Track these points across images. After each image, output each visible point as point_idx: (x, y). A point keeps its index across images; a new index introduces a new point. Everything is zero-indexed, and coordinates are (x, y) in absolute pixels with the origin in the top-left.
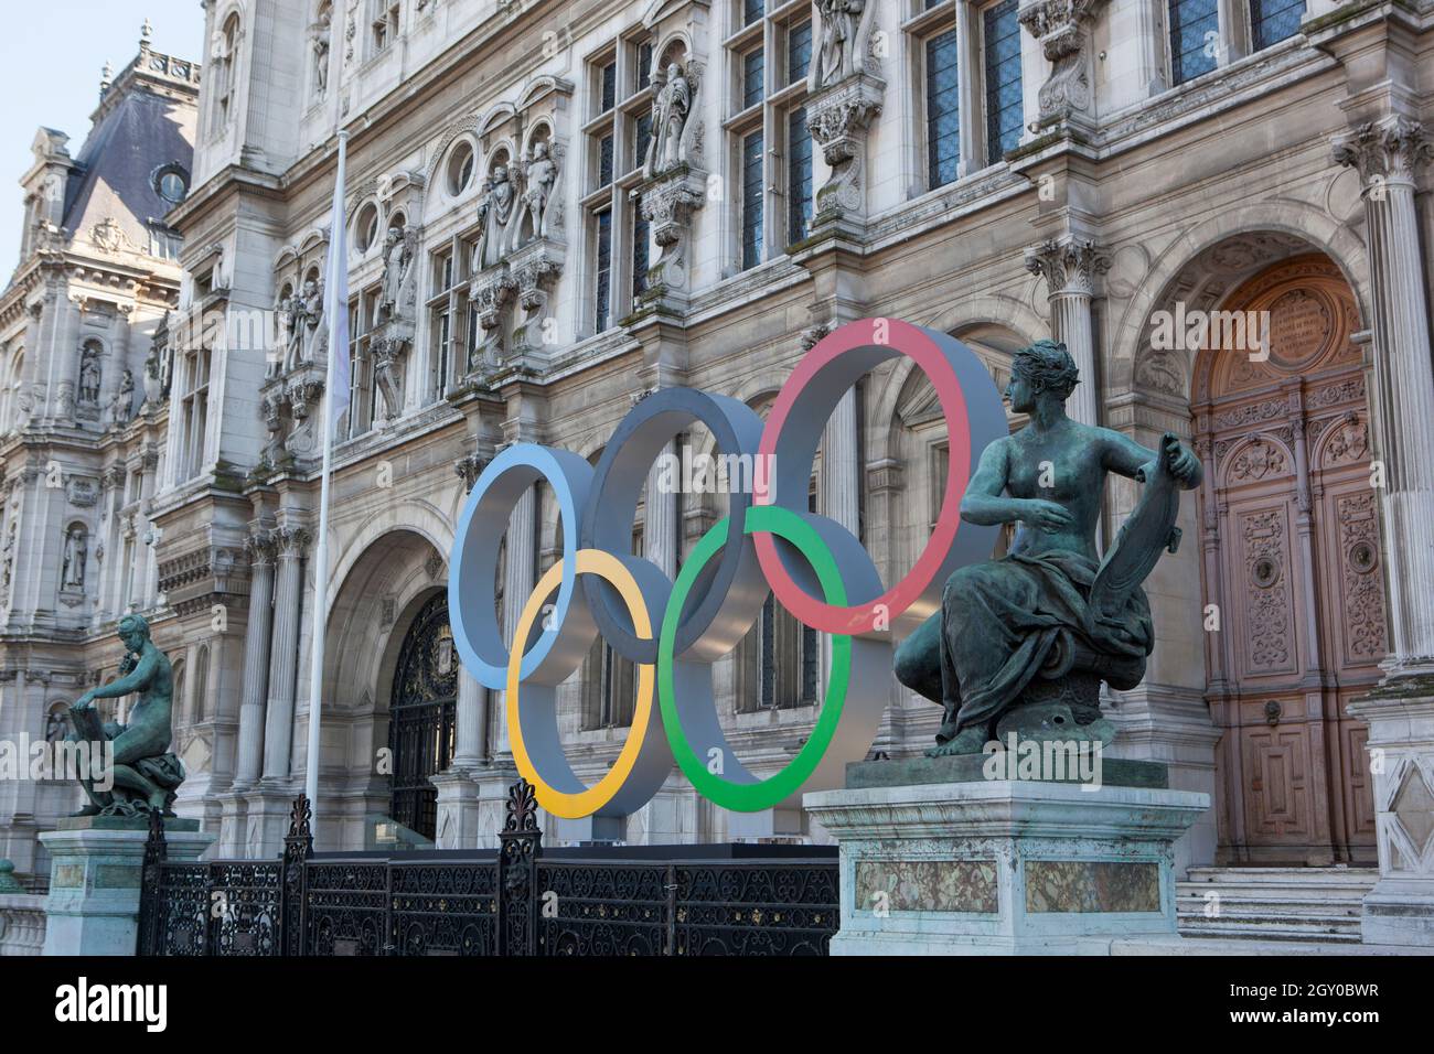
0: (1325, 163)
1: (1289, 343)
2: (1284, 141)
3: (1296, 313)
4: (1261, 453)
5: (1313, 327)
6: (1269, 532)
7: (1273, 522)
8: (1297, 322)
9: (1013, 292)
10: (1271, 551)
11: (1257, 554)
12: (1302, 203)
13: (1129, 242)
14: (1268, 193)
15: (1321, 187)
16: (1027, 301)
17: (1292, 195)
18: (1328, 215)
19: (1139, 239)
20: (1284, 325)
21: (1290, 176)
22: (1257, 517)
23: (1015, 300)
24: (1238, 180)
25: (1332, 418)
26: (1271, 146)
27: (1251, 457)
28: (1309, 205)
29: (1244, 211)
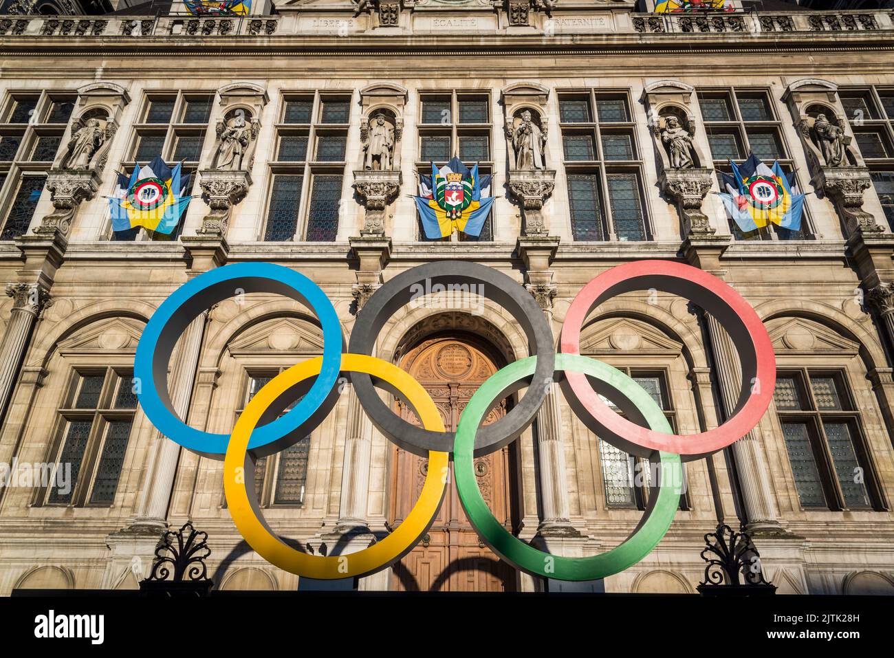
1: (450, 366)
3: (455, 354)
5: (463, 362)
8: (455, 358)
11: (424, 459)
20: (448, 357)
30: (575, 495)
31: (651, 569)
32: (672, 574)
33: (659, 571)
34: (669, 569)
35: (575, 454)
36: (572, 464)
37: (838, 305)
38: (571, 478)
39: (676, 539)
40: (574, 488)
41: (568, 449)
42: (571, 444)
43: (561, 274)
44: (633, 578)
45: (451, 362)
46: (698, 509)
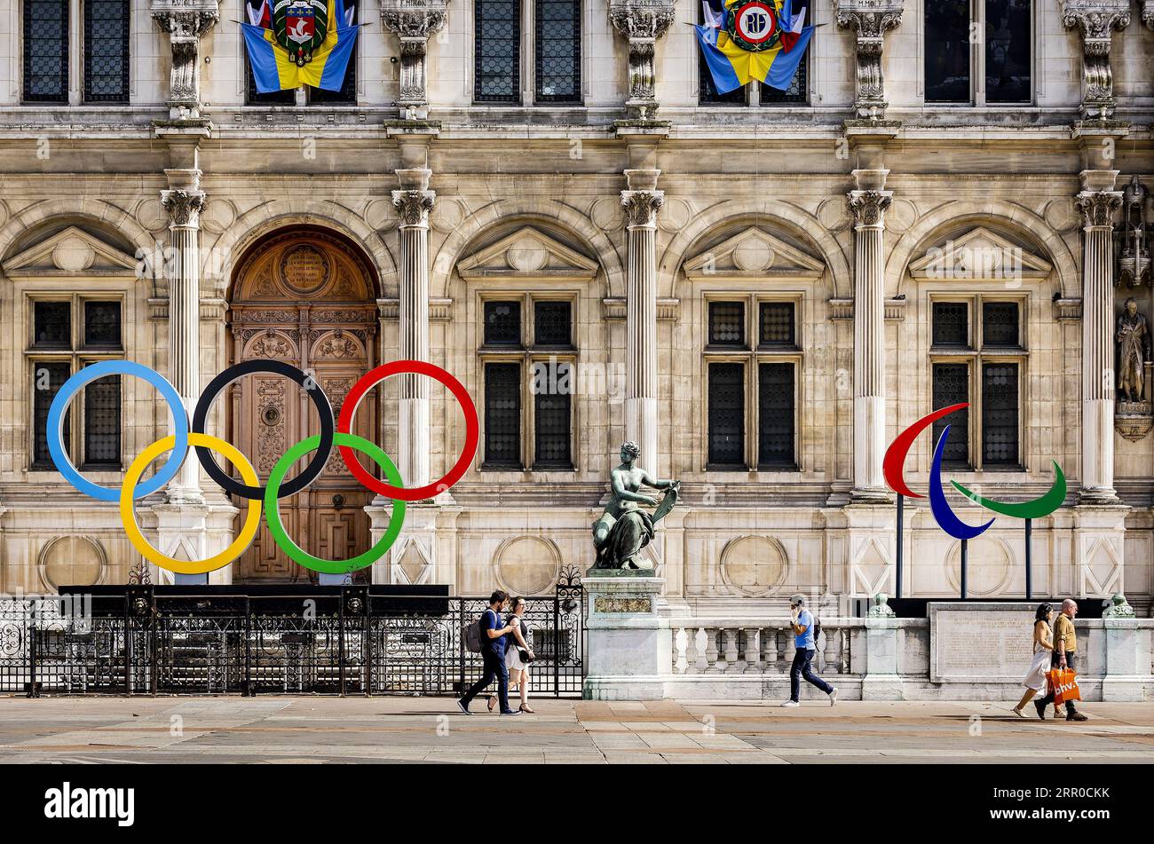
0: (367, 191)
1: (299, 277)
2: (340, 169)
3: (306, 260)
4: (274, 342)
5: (316, 272)
6: (276, 391)
7: (279, 386)
8: (306, 266)
9: (120, 203)
10: (276, 404)
11: (266, 404)
12: (350, 211)
13: (222, 198)
14: (328, 198)
15: (362, 204)
16: (132, 213)
17: (344, 204)
18: (366, 223)
19: (231, 198)
20: (296, 265)
21: (344, 192)
22: (267, 381)
23: (122, 210)
24: (309, 183)
25: (325, 331)
26: (332, 169)
27: (266, 342)
28: (355, 213)
29: (309, 203)
30: (441, 456)
31: (518, 535)
32: (541, 540)
33: (527, 537)
34: (538, 535)
35: (444, 410)
36: (440, 421)
37: (812, 208)
38: (438, 437)
39: (551, 503)
40: (440, 449)
41: (437, 403)
42: (441, 397)
43: (448, 159)
44: (497, 544)
45: (300, 271)
46: (585, 469)
